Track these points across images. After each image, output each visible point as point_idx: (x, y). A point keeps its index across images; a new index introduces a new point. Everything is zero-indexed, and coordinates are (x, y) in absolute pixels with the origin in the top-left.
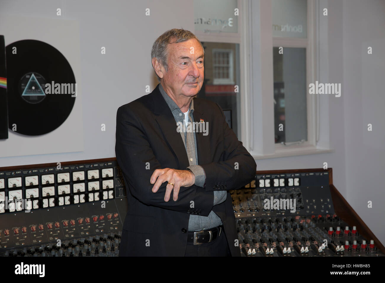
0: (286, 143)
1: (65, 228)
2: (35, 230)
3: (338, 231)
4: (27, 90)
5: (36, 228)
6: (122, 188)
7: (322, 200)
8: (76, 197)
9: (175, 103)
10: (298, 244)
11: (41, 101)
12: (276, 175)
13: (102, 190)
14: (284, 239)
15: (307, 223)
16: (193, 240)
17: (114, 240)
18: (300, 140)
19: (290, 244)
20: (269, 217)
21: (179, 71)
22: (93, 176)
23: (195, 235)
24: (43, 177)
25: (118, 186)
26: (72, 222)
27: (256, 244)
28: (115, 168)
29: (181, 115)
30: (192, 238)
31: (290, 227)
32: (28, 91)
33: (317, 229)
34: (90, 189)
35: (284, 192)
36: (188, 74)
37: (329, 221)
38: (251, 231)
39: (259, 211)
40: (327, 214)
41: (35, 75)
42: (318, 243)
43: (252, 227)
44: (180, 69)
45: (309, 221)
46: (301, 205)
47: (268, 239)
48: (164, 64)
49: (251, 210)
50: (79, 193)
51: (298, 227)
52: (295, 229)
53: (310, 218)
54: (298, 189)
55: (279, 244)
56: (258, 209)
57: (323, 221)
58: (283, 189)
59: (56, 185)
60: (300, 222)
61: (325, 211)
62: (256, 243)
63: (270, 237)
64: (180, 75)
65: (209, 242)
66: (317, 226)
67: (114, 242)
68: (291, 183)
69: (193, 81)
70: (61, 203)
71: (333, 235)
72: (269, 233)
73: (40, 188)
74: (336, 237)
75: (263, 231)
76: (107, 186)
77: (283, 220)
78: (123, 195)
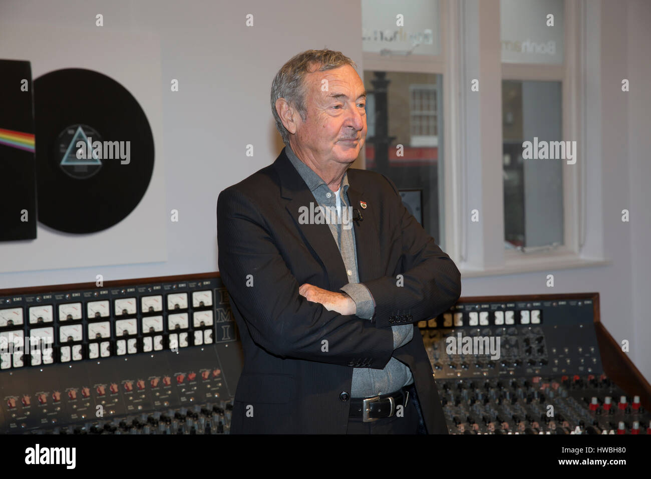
0: (527, 249)
1: (128, 394)
2: (74, 396)
3: (606, 405)
4: (70, 155)
5: (77, 394)
6: (229, 326)
7: (580, 350)
8: (147, 341)
9: (318, 175)
10: (533, 427)
11: (94, 174)
12: (499, 305)
13: (192, 328)
14: (510, 417)
15: (552, 389)
16: (362, 412)
17: (212, 416)
18: (551, 244)
19: (519, 426)
20: (487, 378)
21: (327, 119)
22: (177, 305)
23: (365, 405)
24: (90, 305)
25: (221, 322)
26: (139, 385)
27: (459, 425)
28: (216, 290)
29: (329, 195)
30: (360, 410)
31: (522, 397)
32: (71, 157)
33: (570, 401)
34: (172, 327)
35: (513, 334)
36: (343, 125)
37: (592, 386)
38: (453, 403)
39: (467, 368)
40: (590, 373)
41: (84, 129)
42: (570, 425)
43: (454, 395)
44: (329, 116)
45: (556, 386)
46: (543, 357)
47: (481, 417)
48: (299, 107)
49: (454, 366)
50: (153, 334)
51: (536, 396)
52: (530, 399)
53: (558, 382)
54: (538, 329)
55: (500, 426)
56: (467, 364)
57: (581, 386)
58: (511, 330)
59: (112, 319)
60: (540, 387)
61: (586, 370)
62: (460, 423)
63: (485, 414)
64: (329, 126)
65: (390, 416)
66: (570, 394)
67: (211, 420)
68: (525, 318)
69: (353, 135)
70: (121, 351)
71: (597, 411)
72: (483, 407)
73: (84, 324)
74: (602, 415)
75: (473, 402)
76: (202, 322)
77: (511, 384)
78: (229, 338)
